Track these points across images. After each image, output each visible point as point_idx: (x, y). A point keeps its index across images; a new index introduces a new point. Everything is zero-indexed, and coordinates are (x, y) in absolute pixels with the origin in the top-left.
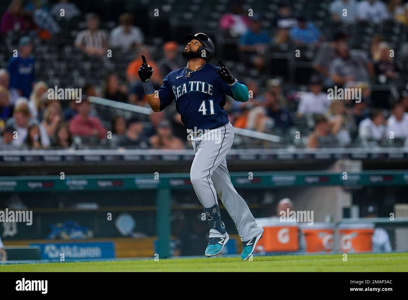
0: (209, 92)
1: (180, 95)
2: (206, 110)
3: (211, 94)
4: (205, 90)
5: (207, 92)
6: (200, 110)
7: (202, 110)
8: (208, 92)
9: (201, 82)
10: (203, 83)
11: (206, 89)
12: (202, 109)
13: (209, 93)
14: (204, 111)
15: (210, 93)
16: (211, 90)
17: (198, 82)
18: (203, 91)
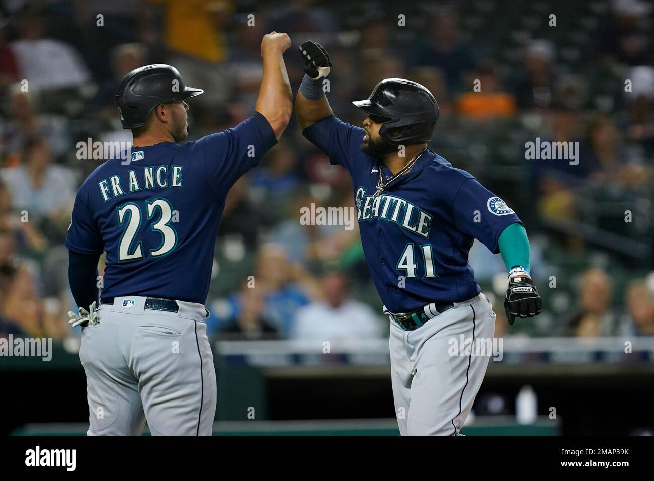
0: (420, 228)
1: (368, 217)
2: (415, 266)
3: (426, 235)
4: (411, 224)
5: (414, 229)
6: (401, 266)
7: (404, 266)
8: (417, 229)
9: (407, 203)
10: (410, 207)
11: (414, 220)
12: (405, 263)
13: (419, 231)
14: (411, 268)
15: (423, 231)
16: (426, 225)
17: (400, 201)
18: (406, 224)
